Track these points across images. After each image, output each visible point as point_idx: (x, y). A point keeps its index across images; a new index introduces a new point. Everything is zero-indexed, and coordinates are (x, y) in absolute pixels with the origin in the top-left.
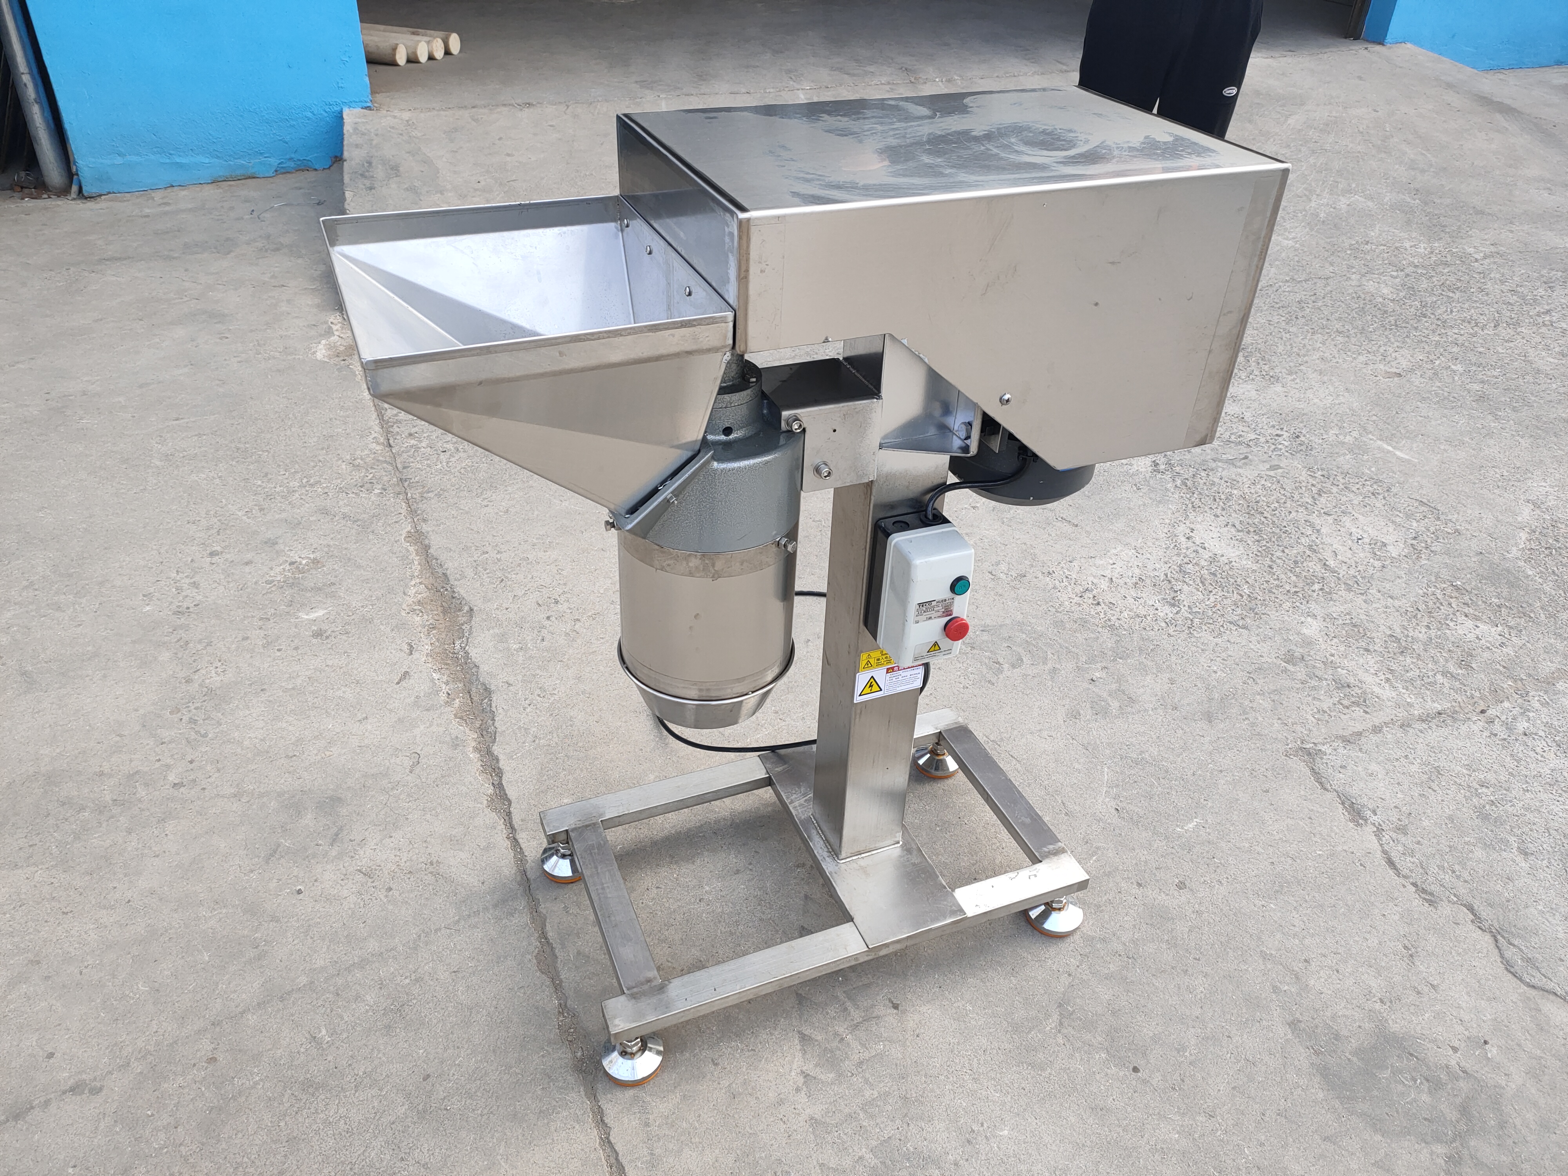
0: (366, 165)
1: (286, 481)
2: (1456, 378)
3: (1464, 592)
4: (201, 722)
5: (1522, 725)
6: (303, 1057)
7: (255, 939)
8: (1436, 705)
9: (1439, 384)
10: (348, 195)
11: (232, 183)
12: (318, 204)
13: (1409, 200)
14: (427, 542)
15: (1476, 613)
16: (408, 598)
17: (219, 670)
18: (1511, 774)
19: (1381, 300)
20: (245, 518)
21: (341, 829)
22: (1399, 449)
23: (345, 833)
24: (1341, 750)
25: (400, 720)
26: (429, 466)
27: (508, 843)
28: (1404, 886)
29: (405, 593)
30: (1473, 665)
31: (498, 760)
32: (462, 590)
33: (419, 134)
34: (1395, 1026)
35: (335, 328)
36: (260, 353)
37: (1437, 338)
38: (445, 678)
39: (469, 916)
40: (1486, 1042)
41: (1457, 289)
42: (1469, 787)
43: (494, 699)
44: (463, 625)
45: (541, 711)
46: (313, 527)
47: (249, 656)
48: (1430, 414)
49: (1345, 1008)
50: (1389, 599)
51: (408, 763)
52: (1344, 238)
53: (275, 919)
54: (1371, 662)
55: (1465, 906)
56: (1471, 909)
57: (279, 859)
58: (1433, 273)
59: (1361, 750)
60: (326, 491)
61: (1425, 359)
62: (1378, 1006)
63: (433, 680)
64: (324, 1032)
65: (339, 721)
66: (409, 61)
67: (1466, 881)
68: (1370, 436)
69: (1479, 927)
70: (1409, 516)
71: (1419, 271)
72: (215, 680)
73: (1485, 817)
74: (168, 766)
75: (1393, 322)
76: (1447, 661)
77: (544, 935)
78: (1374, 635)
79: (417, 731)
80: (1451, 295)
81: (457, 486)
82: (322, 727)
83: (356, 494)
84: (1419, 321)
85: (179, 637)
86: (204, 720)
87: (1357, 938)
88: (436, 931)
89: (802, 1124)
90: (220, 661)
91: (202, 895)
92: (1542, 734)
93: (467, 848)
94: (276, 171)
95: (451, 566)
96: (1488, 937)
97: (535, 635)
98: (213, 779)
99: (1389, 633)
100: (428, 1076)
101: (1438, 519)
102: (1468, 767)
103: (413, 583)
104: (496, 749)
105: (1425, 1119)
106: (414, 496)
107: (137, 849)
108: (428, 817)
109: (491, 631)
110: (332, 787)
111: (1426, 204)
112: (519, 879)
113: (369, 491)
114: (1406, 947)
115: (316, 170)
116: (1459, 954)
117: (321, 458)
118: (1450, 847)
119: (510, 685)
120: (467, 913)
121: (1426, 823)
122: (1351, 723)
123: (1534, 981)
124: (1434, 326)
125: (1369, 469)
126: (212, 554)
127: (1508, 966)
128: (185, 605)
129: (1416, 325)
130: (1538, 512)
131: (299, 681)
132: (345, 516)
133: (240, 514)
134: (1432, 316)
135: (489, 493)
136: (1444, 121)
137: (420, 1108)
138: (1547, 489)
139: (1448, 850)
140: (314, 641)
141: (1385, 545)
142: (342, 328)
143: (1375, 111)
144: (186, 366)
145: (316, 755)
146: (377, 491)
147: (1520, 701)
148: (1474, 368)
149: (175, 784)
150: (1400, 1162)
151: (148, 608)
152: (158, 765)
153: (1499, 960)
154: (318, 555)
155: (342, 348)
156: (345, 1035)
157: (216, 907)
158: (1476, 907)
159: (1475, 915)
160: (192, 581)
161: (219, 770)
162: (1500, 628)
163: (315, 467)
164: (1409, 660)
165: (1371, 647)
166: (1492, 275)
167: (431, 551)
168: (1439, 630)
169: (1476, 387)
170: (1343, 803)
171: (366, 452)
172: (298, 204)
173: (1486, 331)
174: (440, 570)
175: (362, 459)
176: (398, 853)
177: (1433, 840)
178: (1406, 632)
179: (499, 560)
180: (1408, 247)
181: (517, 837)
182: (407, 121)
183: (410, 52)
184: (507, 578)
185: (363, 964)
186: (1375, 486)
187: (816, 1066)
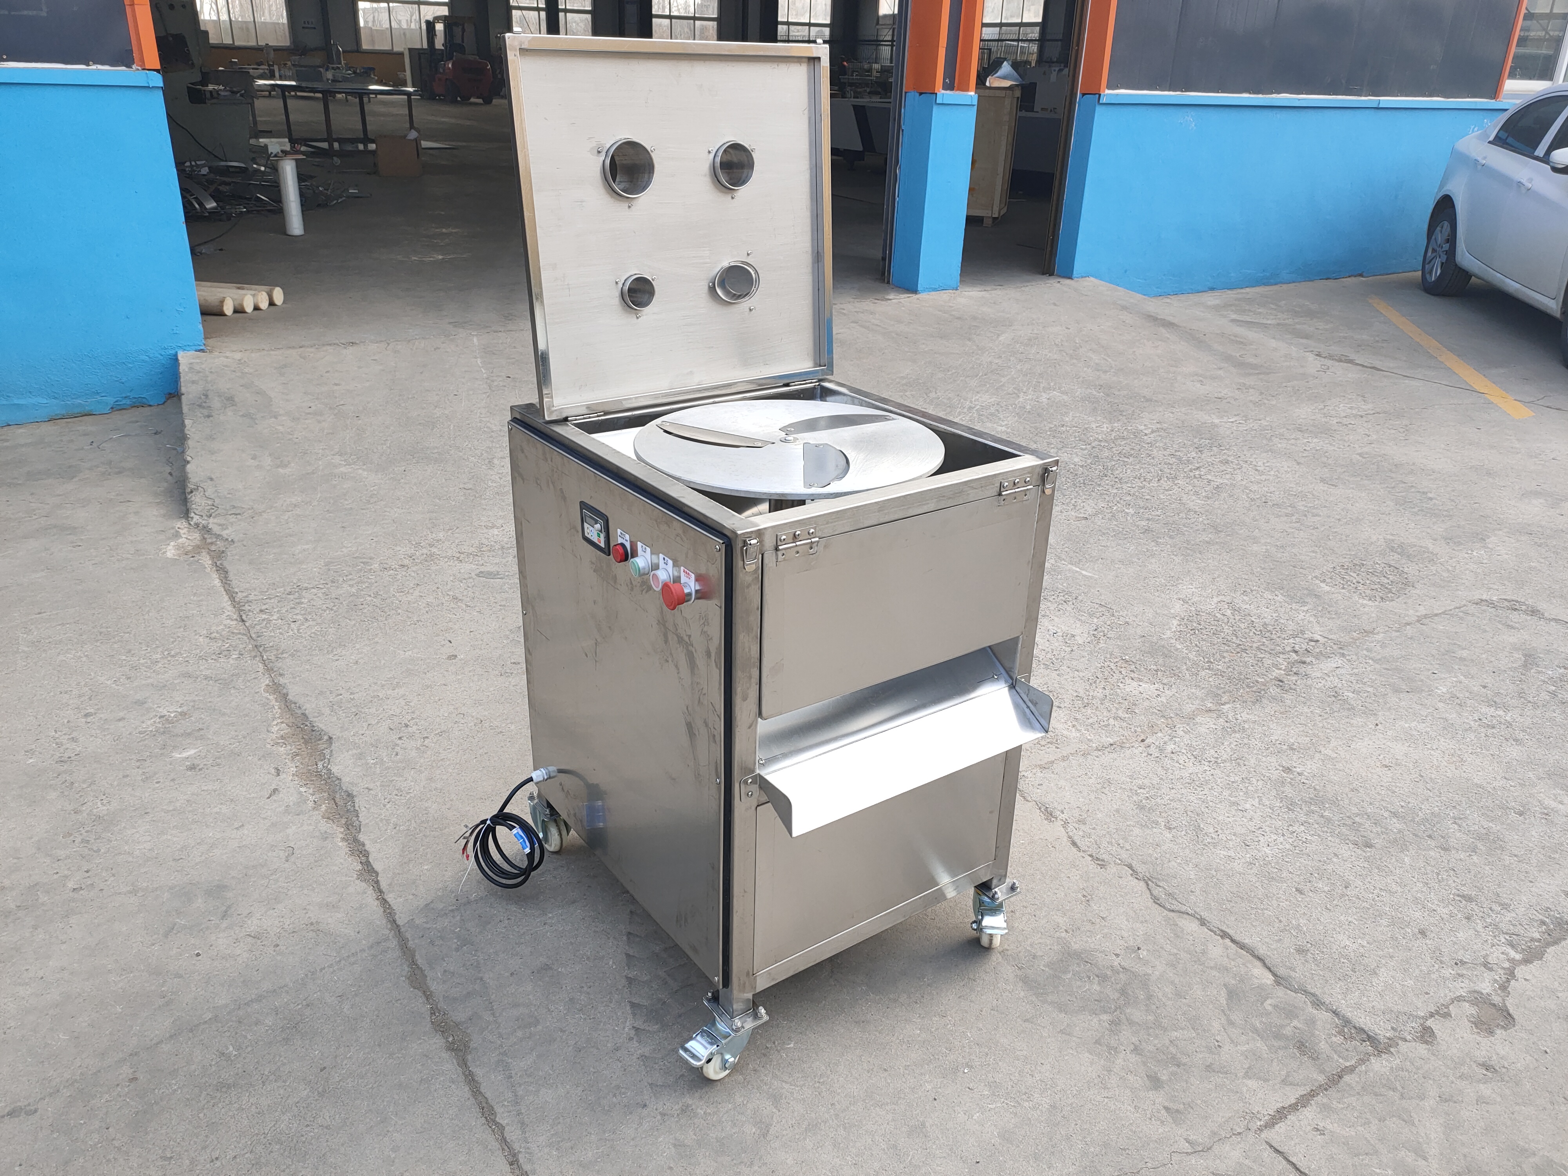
0: (203, 397)
1: (148, 655)
2: (1129, 518)
3: (1131, 663)
4: (93, 841)
5: (1170, 747)
6: (214, 1068)
7: (162, 992)
8: (1109, 739)
9: (1116, 523)
10: (187, 422)
11: (69, 420)
12: (155, 434)
13: (1095, 393)
14: (285, 691)
15: (1141, 677)
16: (271, 734)
17: (105, 802)
18: (1161, 779)
19: (1073, 466)
20: (114, 685)
21: (229, 907)
22: (1084, 570)
23: (233, 910)
24: (1039, 774)
25: (274, 825)
26: (281, 634)
27: (377, 903)
28: (1083, 857)
29: (268, 731)
30: (1136, 711)
31: (364, 845)
32: (320, 724)
33: (251, 371)
34: (1076, 945)
35: (182, 532)
36: (113, 556)
37: (1115, 491)
38: (311, 791)
39: (348, 956)
40: (1139, 949)
41: (1131, 455)
42: (1131, 790)
43: (357, 801)
44: (323, 750)
45: (399, 806)
46: (178, 688)
47: (130, 789)
48: (1108, 544)
49: (1040, 938)
50: (1076, 672)
51: (283, 855)
52: (1045, 423)
53: (178, 976)
54: (1062, 715)
55: (1126, 865)
56: (1130, 867)
57: (176, 934)
58: (1113, 445)
59: (1053, 772)
60: (187, 659)
61: (1106, 506)
62: (1063, 935)
63: (300, 793)
64: (231, 1049)
65: (218, 830)
66: (236, 311)
67: (1127, 850)
68: (1063, 562)
69: (1136, 878)
70: (1091, 615)
71: (1103, 444)
72: (102, 809)
73: (1142, 808)
74: (66, 877)
75: (1082, 481)
76: (1117, 709)
77: (414, 963)
78: (1064, 697)
79: (289, 831)
80: (1126, 460)
81: (309, 647)
82: (203, 836)
83: (215, 660)
84: (1101, 479)
85: (64, 780)
86: (95, 839)
87: (1049, 894)
88: (321, 970)
89: (635, 1060)
90: (104, 795)
91: (110, 966)
92: (1184, 751)
93: (342, 910)
94: (112, 408)
95: (309, 707)
96: (1142, 884)
97: (389, 752)
98: (109, 883)
99: (1075, 694)
100: (325, 1068)
101: (1113, 615)
102: (1131, 777)
103: (275, 723)
104: (362, 837)
105: (1096, 1000)
106: (270, 658)
107: (44, 940)
108: (306, 892)
109: (350, 752)
110: (217, 878)
111: (1108, 395)
112: (389, 926)
113: (228, 657)
114: (1084, 896)
115: (150, 406)
116: (1121, 896)
117: (179, 635)
118: (1117, 829)
119: (370, 790)
120: (347, 955)
121: (1099, 815)
122: (1047, 756)
123: (1173, 907)
124: (1113, 483)
125: (1062, 585)
126: (87, 715)
127: (1156, 900)
128: (66, 755)
129: (1099, 483)
130: (1186, 606)
131: (178, 804)
132: (206, 678)
133: (109, 682)
134: (1112, 476)
135: (339, 650)
136: (1120, 335)
137: (320, 1090)
138: (1194, 590)
139: (1115, 831)
140: (190, 773)
141: (1073, 636)
142: (189, 532)
143: (1067, 328)
144: (43, 570)
145: (201, 856)
146: (234, 656)
147: (1170, 731)
148: (1142, 511)
149: (74, 889)
150: (1077, 1028)
151: (31, 761)
152: (56, 876)
153: (1149, 896)
154: (185, 709)
155: (190, 548)
156: (249, 1049)
157: (123, 973)
158: (1134, 865)
159: (1133, 870)
160: (70, 737)
161: (114, 875)
162: (1157, 685)
163: (173, 642)
164: (1089, 711)
165: (1062, 705)
166: (1157, 445)
167: (290, 697)
168: (1112, 689)
169: (1144, 523)
170: (1040, 809)
171: (222, 627)
172: (136, 435)
173: (1151, 484)
174: (299, 712)
175: (217, 632)
176: (282, 920)
177: (1104, 826)
178: (1088, 693)
179: (352, 699)
180: (1094, 428)
181: (386, 897)
182: (239, 360)
183: (236, 303)
184: (361, 712)
185: (259, 999)
186: (1066, 596)
187: (644, 1022)
